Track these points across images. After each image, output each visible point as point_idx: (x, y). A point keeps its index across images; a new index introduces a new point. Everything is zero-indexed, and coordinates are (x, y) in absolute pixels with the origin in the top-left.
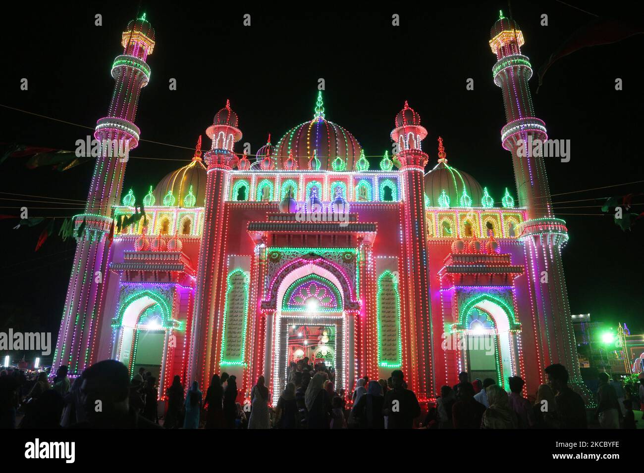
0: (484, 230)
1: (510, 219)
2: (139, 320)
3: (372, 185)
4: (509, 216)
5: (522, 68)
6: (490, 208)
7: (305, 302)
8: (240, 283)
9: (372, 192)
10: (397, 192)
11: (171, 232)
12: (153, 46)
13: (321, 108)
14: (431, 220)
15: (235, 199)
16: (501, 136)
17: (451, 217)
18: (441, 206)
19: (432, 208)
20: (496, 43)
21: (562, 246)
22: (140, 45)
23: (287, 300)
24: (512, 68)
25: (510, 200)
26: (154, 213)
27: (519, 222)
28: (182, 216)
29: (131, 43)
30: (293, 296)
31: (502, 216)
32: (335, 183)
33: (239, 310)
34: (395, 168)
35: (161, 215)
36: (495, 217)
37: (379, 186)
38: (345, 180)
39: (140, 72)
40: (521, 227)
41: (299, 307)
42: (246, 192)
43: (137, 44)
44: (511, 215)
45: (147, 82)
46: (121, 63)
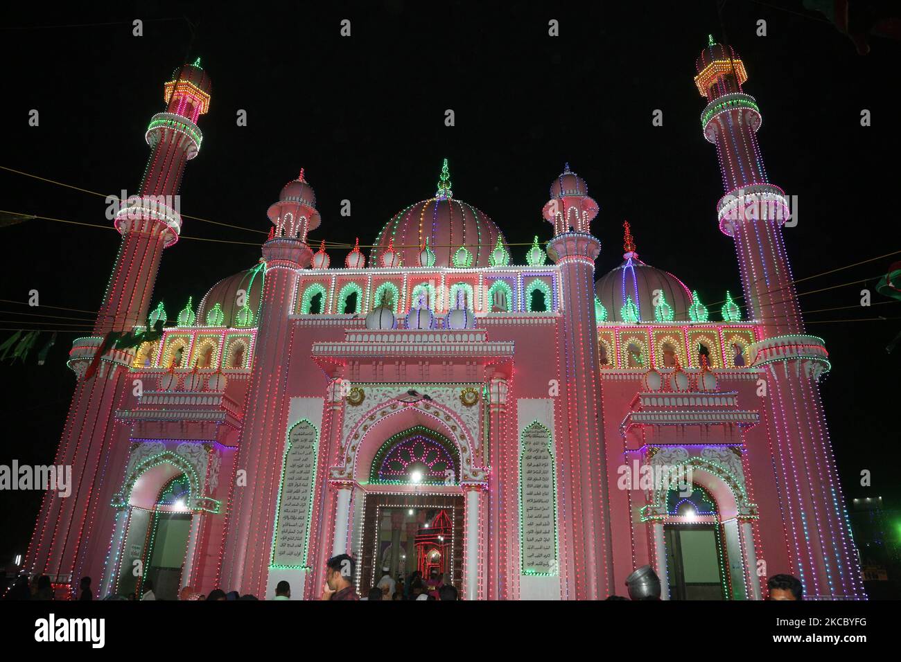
0: (695, 357)
1: (735, 339)
2: (159, 499)
3: (512, 289)
4: (734, 334)
5: (745, 112)
6: (703, 322)
7: (406, 471)
8: (306, 440)
9: (513, 298)
10: (553, 297)
11: (215, 365)
12: (208, 103)
13: (447, 182)
14: (610, 342)
15: (305, 311)
16: (717, 214)
17: (641, 337)
18: (626, 321)
19: (610, 324)
20: (704, 79)
21: (820, 379)
22: (189, 100)
23: (377, 468)
24: (730, 113)
25: (733, 310)
26: (192, 337)
27: (750, 342)
28: (232, 340)
29: (175, 98)
30: (387, 461)
31: (722, 333)
32: (455, 286)
33: (302, 482)
34: (549, 262)
35: (202, 339)
36: (711, 337)
37: (524, 289)
38: (471, 280)
39: (185, 137)
40: (754, 351)
41: (395, 478)
42: (322, 301)
43: (184, 98)
44: (736, 333)
45: (196, 150)
46: (159, 124)
